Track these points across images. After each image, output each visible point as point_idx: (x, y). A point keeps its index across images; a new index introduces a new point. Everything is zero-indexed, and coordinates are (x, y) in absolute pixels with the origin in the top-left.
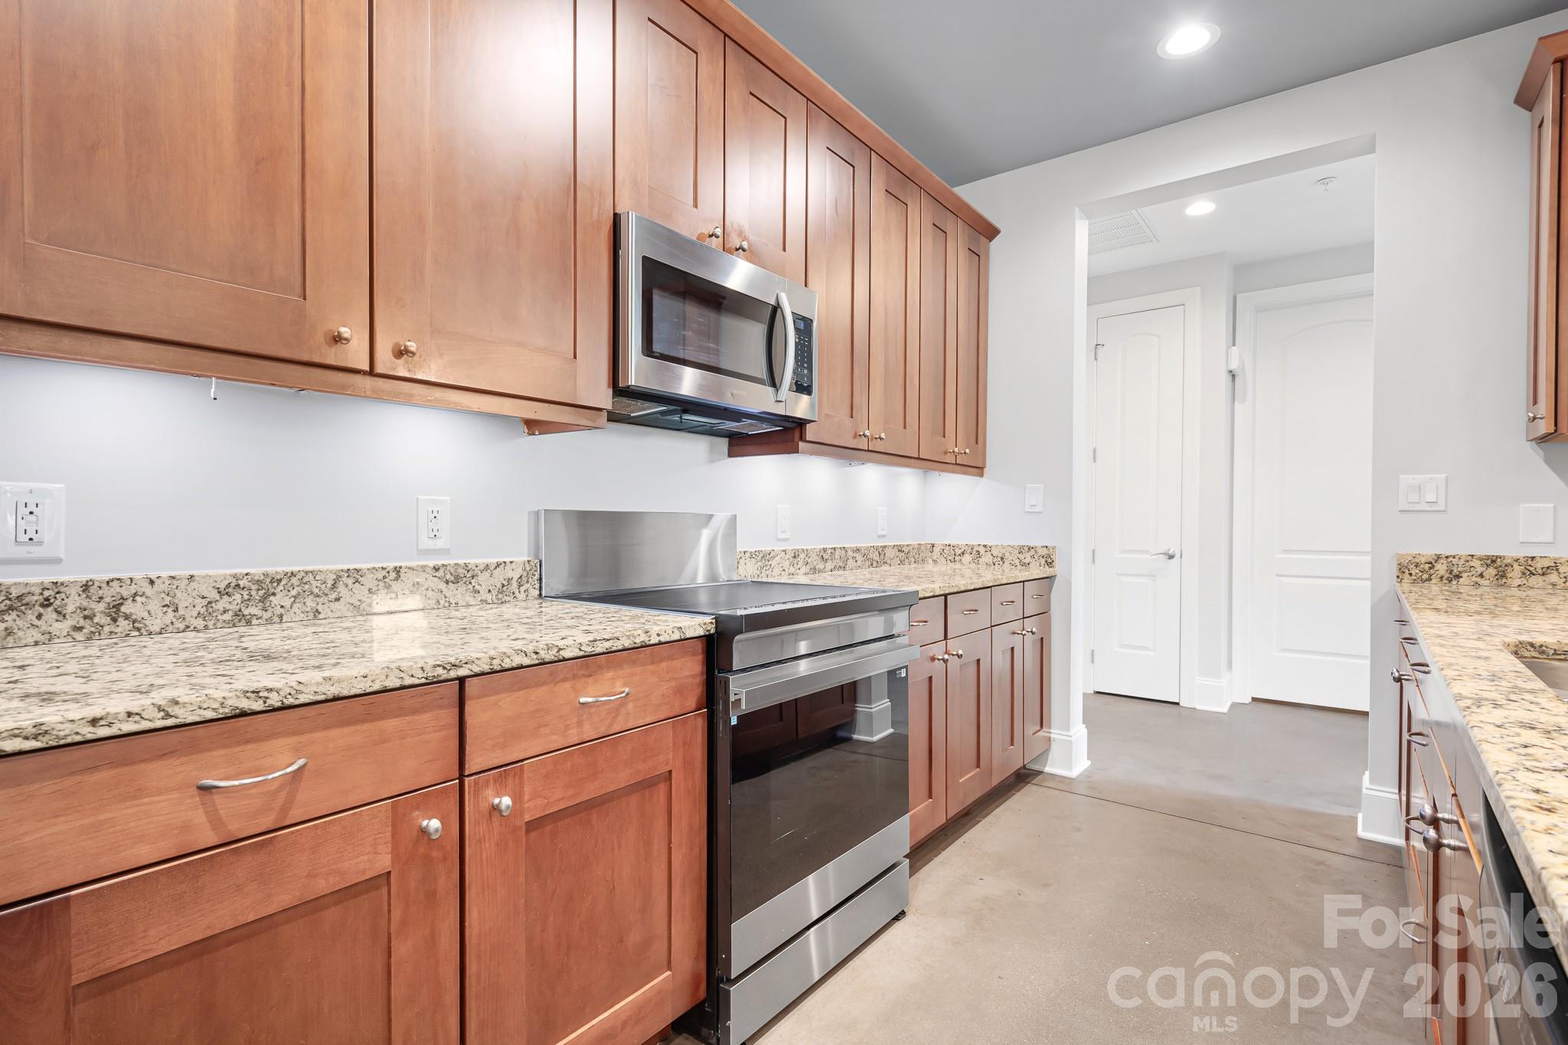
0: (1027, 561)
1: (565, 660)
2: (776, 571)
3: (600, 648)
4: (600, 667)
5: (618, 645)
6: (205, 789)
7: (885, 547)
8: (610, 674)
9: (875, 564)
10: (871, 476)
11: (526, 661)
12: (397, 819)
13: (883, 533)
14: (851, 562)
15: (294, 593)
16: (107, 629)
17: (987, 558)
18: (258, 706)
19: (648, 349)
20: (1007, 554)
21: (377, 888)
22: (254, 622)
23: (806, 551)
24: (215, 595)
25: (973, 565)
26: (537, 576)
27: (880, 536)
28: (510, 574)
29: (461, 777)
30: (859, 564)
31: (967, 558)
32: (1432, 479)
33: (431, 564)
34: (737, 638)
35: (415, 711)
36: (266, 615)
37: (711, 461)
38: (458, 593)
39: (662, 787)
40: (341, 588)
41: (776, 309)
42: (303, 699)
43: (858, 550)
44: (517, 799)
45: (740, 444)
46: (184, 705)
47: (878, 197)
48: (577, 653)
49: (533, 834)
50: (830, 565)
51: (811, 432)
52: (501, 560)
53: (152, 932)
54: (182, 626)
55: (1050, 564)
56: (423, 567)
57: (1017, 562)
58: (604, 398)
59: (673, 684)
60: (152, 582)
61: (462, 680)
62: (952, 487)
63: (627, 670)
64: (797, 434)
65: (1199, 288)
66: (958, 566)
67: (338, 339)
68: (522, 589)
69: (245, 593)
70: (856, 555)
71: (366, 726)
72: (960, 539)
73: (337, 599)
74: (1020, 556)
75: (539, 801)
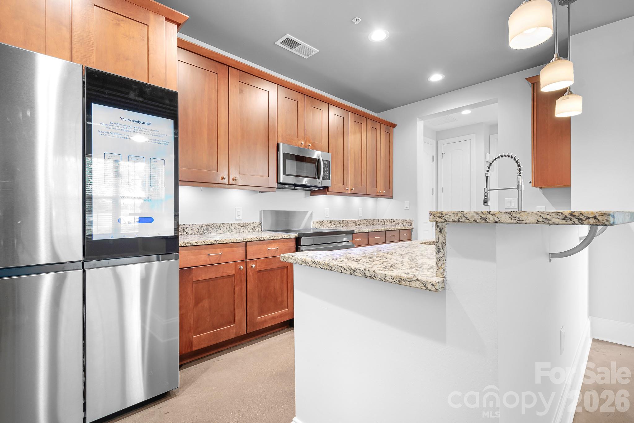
0: (405, 224)
1: (265, 240)
2: (325, 226)
3: (272, 238)
4: (272, 242)
5: (276, 238)
6: (209, 255)
7: (361, 220)
8: (274, 244)
9: (357, 225)
10: (356, 200)
11: (257, 240)
12: (236, 266)
13: (361, 216)
14: (349, 224)
15: (212, 228)
16: (183, 234)
17: (394, 224)
18: (216, 243)
19: (285, 174)
20: (399, 222)
21: (232, 277)
22: (206, 234)
23: (334, 221)
24: (199, 228)
25: (390, 226)
26: (261, 226)
27: (360, 217)
28: (255, 225)
29: (246, 260)
30: (352, 225)
31: (388, 224)
32: (514, 199)
33: (238, 223)
34: (302, 238)
35: (238, 247)
36: (208, 232)
37: (306, 197)
38: (244, 229)
39: (285, 270)
40: (221, 227)
41: (319, 160)
42: (222, 242)
43: (351, 221)
44: (256, 266)
45: (313, 193)
46: (207, 241)
47: (352, 123)
48: (267, 239)
49: (259, 274)
50: (342, 225)
51: (330, 190)
52: (253, 222)
53: (202, 276)
54: (194, 234)
55: (411, 225)
56: (237, 223)
57: (402, 224)
58: (275, 185)
59: (288, 247)
60: (189, 225)
61: (246, 242)
62: (384, 202)
63: (278, 243)
64: (327, 189)
65: (475, 134)
66: (386, 226)
67: (223, 178)
68: (258, 229)
69: (204, 228)
70: (350, 222)
71: (231, 248)
72: (386, 218)
73: (220, 230)
74: (403, 223)
75: (260, 267)
